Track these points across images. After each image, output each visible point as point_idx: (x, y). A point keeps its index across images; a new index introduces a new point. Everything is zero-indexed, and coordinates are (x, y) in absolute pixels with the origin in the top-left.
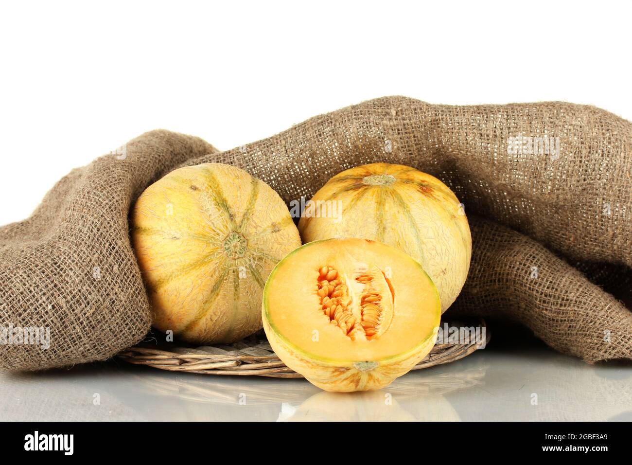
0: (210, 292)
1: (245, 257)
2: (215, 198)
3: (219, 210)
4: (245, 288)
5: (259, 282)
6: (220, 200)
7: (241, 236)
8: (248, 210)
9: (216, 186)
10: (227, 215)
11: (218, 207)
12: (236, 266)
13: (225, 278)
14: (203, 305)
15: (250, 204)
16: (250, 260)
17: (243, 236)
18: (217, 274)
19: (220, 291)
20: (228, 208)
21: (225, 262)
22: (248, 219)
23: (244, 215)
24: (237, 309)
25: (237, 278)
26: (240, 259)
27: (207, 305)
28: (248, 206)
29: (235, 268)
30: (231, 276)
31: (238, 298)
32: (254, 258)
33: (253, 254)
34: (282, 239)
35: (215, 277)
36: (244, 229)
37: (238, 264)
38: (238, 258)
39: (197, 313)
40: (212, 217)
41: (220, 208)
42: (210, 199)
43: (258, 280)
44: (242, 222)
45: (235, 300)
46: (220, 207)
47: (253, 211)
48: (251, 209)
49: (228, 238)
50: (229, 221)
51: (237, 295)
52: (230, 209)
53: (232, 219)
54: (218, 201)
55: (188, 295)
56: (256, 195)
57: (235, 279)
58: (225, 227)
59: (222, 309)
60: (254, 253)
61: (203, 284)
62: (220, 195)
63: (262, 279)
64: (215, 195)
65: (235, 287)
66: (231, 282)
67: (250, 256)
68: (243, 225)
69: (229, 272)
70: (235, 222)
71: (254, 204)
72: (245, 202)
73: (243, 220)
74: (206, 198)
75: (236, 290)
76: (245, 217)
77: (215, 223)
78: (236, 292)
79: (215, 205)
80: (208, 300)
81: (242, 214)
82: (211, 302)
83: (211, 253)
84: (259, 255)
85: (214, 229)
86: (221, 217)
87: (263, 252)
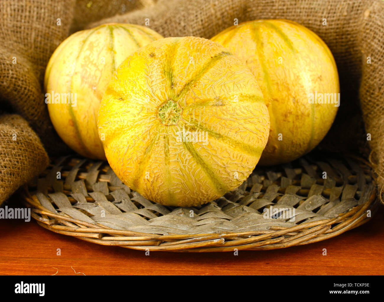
0: (143, 154)
1: (177, 125)
2: (165, 66)
3: (163, 78)
4: (176, 155)
5: (190, 152)
6: (168, 69)
7: (177, 104)
8: (192, 81)
9: (172, 55)
10: (169, 83)
11: (163, 75)
12: (167, 133)
13: (156, 142)
14: (138, 165)
15: (196, 75)
16: (182, 129)
17: (179, 105)
18: (148, 137)
19: (151, 154)
20: (172, 77)
21: (157, 127)
22: (188, 90)
23: (186, 85)
24: (169, 173)
25: (167, 144)
26: (172, 126)
27: (142, 166)
28: (192, 78)
29: (166, 134)
30: (162, 142)
31: (169, 163)
32: (186, 128)
33: (186, 124)
34: (223, 114)
35: (146, 140)
36: (181, 99)
37: (169, 131)
38: (171, 125)
39: (136, 172)
40: (154, 83)
41: (164, 76)
42: (159, 67)
43: (189, 150)
44: (181, 92)
45: (166, 164)
46: (165, 74)
47: (197, 83)
48: (195, 81)
49: (164, 105)
50: (169, 89)
51: (167, 160)
52: (173, 78)
53: (172, 88)
54: (166, 69)
55: (126, 154)
56: (208, 69)
57: (165, 144)
58: (163, 94)
59: (155, 171)
60: (187, 122)
61: (136, 145)
62: (170, 64)
63: (194, 149)
64: (165, 64)
65: (165, 153)
66: (161, 147)
67: (182, 125)
68: (181, 95)
69: (159, 136)
70: (174, 90)
71: (200, 77)
72: (192, 73)
73: (182, 90)
74: (156, 66)
75: (166, 156)
76: (186, 87)
77: (154, 89)
78: (167, 158)
79: (161, 72)
80: (141, 161)
81: (184, 84)
82: (145, 163)
83: (145, 117)
84: (192, 125)
85: (153, 95)
86: (162, 84)
87: (197, 123)
